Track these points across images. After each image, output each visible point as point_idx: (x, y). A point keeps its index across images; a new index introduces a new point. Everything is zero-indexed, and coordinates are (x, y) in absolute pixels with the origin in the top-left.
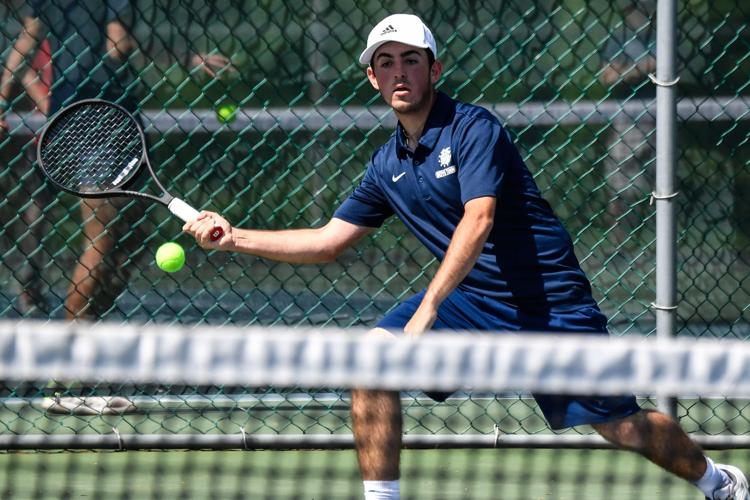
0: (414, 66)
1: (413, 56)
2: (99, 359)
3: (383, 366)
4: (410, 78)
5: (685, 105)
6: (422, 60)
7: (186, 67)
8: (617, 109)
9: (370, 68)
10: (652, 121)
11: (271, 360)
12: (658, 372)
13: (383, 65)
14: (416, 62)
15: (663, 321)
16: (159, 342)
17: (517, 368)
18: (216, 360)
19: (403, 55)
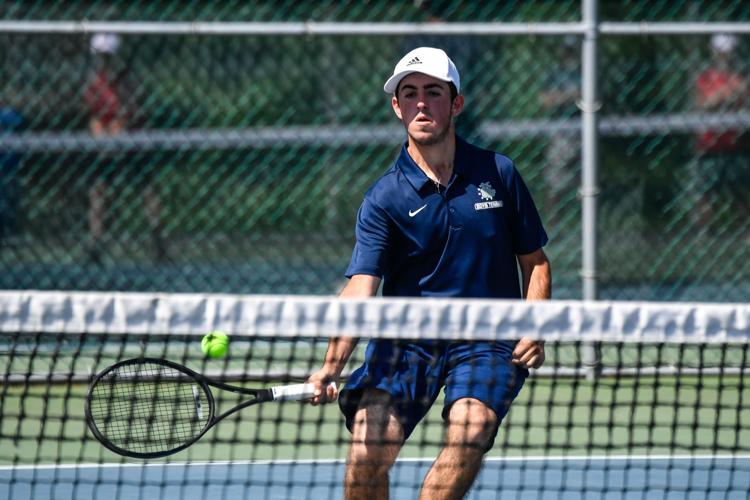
0: (436, 99)
1: (435, 89)
2: (174, 319)
3: (383, 323)
4: (432, 110)
5: (605, 125)
6: (445, 93)
7: (235, 101)
8: (553, 128)
9: (395, 98)
10: (578, 136)
11: (301, 320)
12: (586, 325)
13: (407, 96)
14: (438, 94)
15: (589, 286)
16: (218, 306)
17: (482, 323)
18: (260, 320)
19: (426, 87)
